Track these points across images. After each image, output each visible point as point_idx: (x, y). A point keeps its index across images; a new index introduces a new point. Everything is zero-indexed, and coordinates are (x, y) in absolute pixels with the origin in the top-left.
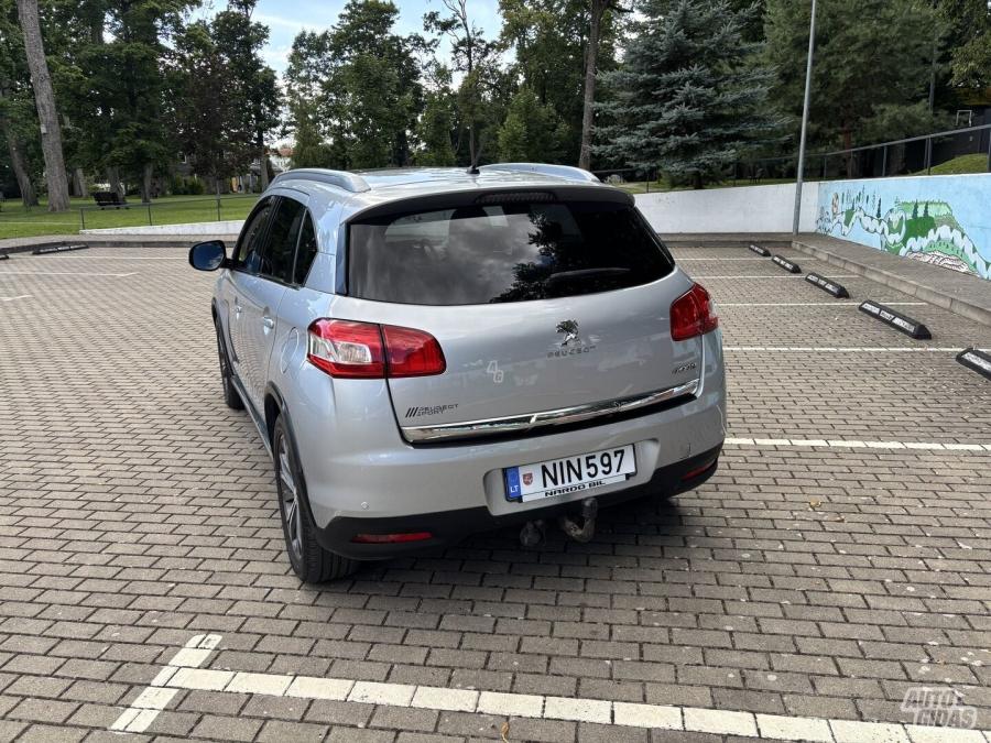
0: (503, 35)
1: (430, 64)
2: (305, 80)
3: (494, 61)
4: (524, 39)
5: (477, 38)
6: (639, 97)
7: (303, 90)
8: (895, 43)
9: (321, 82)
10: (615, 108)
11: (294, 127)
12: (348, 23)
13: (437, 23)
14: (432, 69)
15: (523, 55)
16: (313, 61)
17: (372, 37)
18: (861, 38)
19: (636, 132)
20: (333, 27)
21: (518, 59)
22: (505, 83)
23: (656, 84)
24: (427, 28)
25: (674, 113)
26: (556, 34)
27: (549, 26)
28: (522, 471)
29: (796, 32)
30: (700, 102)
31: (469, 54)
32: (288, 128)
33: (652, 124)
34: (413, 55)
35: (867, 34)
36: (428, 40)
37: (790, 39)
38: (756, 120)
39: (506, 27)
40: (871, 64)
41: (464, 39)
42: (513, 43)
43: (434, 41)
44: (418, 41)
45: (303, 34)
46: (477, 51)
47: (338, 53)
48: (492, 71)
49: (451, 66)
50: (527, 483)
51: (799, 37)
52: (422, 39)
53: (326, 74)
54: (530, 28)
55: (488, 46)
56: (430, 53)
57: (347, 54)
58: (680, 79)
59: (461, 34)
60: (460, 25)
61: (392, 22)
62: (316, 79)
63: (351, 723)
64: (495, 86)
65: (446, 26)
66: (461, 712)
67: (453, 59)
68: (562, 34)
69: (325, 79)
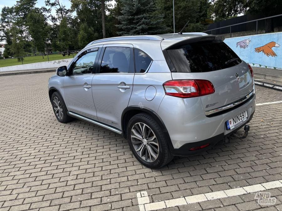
0: (72, 7)
1: (49, 16)
2: (7, 22)
3: (70, 15)
4: (78, 8)
5: (64, 8)
6: (128, 23)
7: (7, 25)
8: (191, 7)
9: (13, 23)
10: (122, 26)
11: (5, 38)
12: (20, 4)
13: (50, 4)
14: (50, 18)
15: (79, 13)
16: (9, 16)
17: (29, 8)
18: (182, 6)
19: (129, 33)
20: (15, 5)
21: (77, 14)
22: (74, 22)
23: (133, 19)
24: (47, 5)
25: (141, 27)
26: (87, 7)
27: (85, 5)
28: (229, 121)
29: (165, 5)
30: (147, 24)
31: (61, 13)
32: (3, 38)
33: (135, 30)
34: (44, 13)
35: (184, 5)
36: (48, 9)
37: (163, 7)
38: (161, 28)
39: (72, 5)
40: (185, 13)
41: (59, 8)
42: (75, 10)
43: (50, 9)
44: (45, 9)
45: (5, 8)
46: (64, 12)
47: (17, 13)
48: (70, 18)
49: (56, 17)
50: (231, 124)
51: (166, 6)
52: (46, 8)
53: (15, 20)
54: (80, 5)
55: (67, 11)
56: (49, 13)
57: (21, 14)
58: (140, 17)
59: (58, 7)
60: (57, 5)
61: (35, 4)
62: (11, 22)
63: (219, 206)
64: (71, 23)
65: (53, 5)
66: (244, 194)
67: (57, 15)
68: (90, 7)
69: (14, 22)
